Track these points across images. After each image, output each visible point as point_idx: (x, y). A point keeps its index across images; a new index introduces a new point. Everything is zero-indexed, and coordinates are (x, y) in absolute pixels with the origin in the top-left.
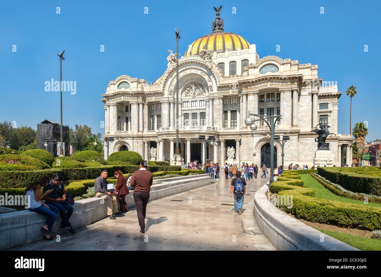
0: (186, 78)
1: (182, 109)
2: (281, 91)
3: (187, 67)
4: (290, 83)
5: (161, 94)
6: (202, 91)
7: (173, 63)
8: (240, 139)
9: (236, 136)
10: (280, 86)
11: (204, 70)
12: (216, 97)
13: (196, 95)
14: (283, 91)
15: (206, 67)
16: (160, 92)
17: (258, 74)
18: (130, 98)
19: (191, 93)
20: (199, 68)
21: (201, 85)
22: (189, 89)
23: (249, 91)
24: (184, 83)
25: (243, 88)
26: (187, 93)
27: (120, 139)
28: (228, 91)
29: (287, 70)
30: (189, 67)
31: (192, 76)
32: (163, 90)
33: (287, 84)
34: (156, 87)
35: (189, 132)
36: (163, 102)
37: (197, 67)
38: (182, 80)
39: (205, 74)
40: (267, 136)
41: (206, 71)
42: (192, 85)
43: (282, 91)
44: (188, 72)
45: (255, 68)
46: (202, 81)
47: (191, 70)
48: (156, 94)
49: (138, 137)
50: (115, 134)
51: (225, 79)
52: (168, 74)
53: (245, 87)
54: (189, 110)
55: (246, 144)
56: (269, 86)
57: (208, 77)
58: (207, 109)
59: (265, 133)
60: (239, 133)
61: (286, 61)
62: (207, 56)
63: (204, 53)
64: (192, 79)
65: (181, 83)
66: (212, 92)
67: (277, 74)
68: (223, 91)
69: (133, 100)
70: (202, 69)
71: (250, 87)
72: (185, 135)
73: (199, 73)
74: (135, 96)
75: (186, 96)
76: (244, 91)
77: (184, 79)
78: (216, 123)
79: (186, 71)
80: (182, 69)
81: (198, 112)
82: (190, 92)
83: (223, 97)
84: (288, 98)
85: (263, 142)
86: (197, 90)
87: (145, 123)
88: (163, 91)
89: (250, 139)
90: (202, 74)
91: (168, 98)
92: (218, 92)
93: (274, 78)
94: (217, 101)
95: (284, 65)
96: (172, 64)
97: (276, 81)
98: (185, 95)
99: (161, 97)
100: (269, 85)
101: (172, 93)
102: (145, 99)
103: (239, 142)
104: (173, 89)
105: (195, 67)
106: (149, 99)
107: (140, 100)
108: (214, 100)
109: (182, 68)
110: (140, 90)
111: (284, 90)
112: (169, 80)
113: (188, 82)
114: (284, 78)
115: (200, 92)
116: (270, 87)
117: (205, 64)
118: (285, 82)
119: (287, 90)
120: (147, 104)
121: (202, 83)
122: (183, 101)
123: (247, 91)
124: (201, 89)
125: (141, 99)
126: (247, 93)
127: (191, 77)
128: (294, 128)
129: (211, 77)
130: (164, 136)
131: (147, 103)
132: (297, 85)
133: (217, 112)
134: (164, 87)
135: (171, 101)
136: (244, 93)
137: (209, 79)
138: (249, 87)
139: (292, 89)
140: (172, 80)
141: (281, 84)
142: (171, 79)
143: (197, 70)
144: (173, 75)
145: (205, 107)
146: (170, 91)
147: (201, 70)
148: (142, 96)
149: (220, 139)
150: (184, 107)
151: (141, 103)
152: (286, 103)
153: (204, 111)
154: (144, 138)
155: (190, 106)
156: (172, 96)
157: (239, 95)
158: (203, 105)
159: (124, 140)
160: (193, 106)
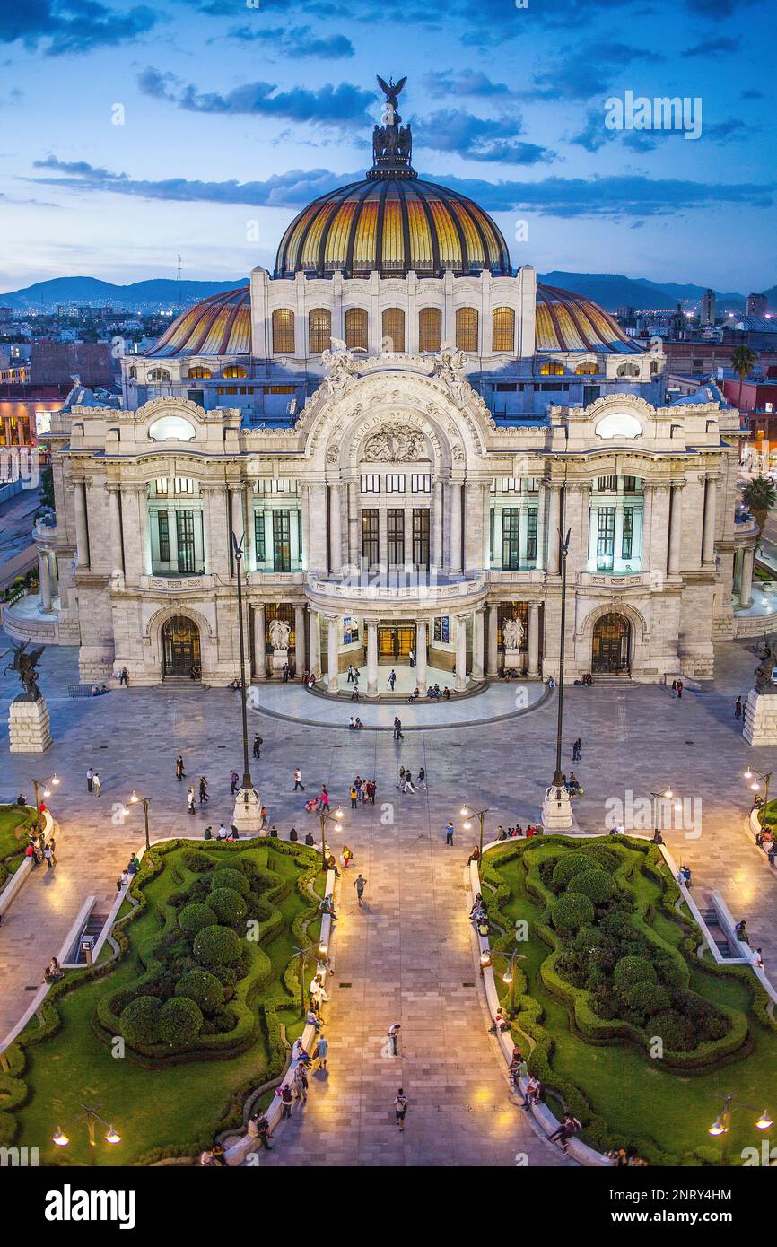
0: (376, 413)
1: (359, 496)
2: (645, 488)
3: (386, 389)
6: (419, 448)
7: (343, 375)
8: (543, 603)
9: (532, 594)
10: (645, 474)
12: (475, 483)
14: (652, 487)
15: (449, 398)
16: (303, 459)
17: (592, 439)
18: (201, 472)
22: (379, 440)
23: (568, 479)
24: (367, 425)
25: (553, 470)
26: (374, 451)
28: (508, 468)
29: (663, 436)
32: (312, 453)
33: (662, 471)
34: (283, 439)
36: (311, 484)
38: (363, 417)
39: (440, 412)
42: (388, 429)
44: (388, 399)
45: (585, 420)
46: (424, 423)
47: (397, 395)
48: (284, 460)
49: (231, 594)
51: (499, 434)
53: (558, 467)
54: (378, 501)
55: (558, 615)
56: (619, 472)
57: (449, 421)
58: (438, 505)
59: (609, 594)
60: (540, 588)
61: (662, 415)
62: (451, 369)
64: (392, 414)
65: (359, 423)
66: (461, 466)
67: (639, 443)
69: (211, 477)
71: (573, 471)
73: (423, 406)
74: (216, 466)
75: (368, 459)
76: (556, 478)
77: (370, 414)
79: (382, 398)
80: (370, 392)
81: (409, 508)
82: (383, 449)
84: (661, 506)
85: (600, 612)
86: (404, 445)
88: (311, 456)
89: (568, 604)
90: (432, 410)
91: (326, 473)
92: (479, 468)
93: (635, 456)
94: (478, 493)
95: (656, 422)
97: (638, 461)
98: (365, 456)
99: (303, 470)
101: (337, 458)
102: (245, 474)
103: (538, 610)
104: (340, 448)
107: (235, 481)
108: (466, 490)
109: (369, 388)
111: (655, 485)
112: (327, 421)
113: (380, 422)
114: (658, 459)
117: (445, 390)
118: (657, 466)
119: (661, 487)
120: (251, 486)
122: (359, 474)
123: (564, 480)
124: (417, 443)
126: (563, 486)
128: (672, 580)
129: (462, 425)
134: (313, 445)
135: (335, 483)
136: (557, 485)
137: (454, 428)
138: (569, 470)
139: (673, 485)
140: (338, 421)
141: (647, 469)
142: (333, 420)
144: (340, 408)
145: (429, 494)
146: (331, 451)
149: (489, 600)
150: (364, 489)
151: (239, 490)
152: (658, 518)
153: (427, 506)
154: (251, 597)
155: (383, 487)
156: (335, 466)
158: (422, 487)
159: (189, 606)
160: (389, 490)
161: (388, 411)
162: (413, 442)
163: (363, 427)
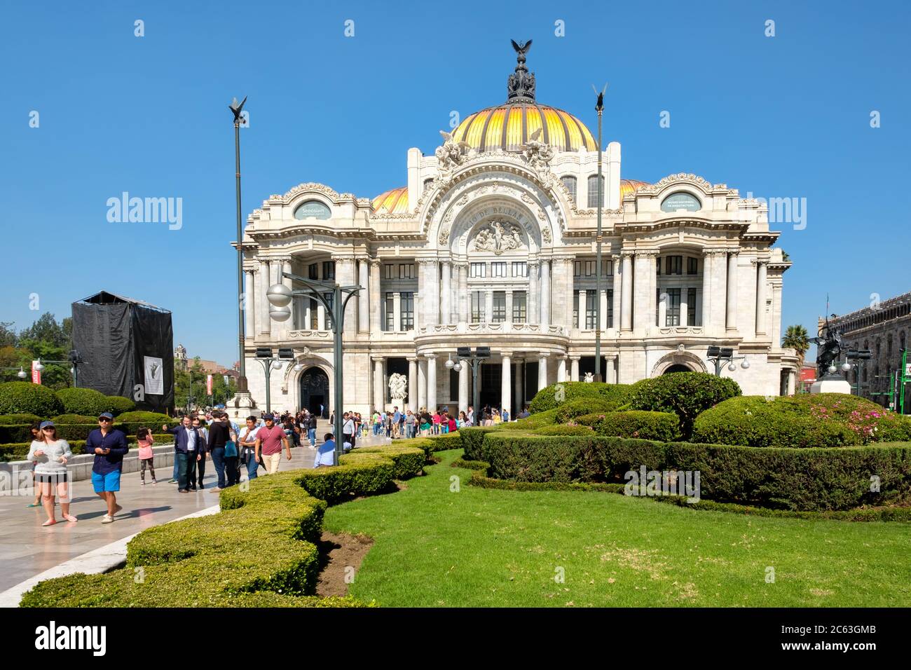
0: (481, 207)
1: (469, 279)
2: (705, 254)
3: (487, 180)
4: (725, 238)
5: (420, 240)
6: (518, 239)
7: (453, 166)
8: (617, 356)
9: (608, 348)
10: (704, 242)
11: (531, 190)
12: (560, 257)
13: (503, 247)
14: (710, 253)
15: (538, 184)
16: (418, 236)
17: (658, 213)
18: (334, 245)
19: (491, 243)
20: (519, 184)
21: (517, 226)
22: (485, 233)
23: (638, 248)
24: (474, 218)
25: (625, 241)
26: (482, 243)
27: (306, 350)
28: (588, 245)
29: (720, 208)
30: (494, 179)
31: (497, 201)
32: (425, 230)
33: (719, 239)
34: (403, 222)
35: (509, 336)
36: (425, 260)
37: (513, 182)
38: (470, 209)
39: (532, 200)
40: (678, 350)
41: (535, 193)
42: (495, 225)
43: (708, 253)
44: (489, 191)
45: (652, 197)
46: (521, 216)
47: (496, 186)
48: (403, 239)
49: (356, 347)
50: (291, 339)
51: (580, 216)
52: (439, 191)
53: (629, 238)
54: (485, 285)
55: (631, 366)
56: (682, 241)
57: (539, 208)
58: (533, 284)
59: (674, 343)
60: (615, 342)
61: (718, 190)
62: (539, 158)
63: (533, 149)
64: (495, 209)
65: (468, 216)
66: (549, 245)
67: (699, 214)
68: (576, 245)
69: (341, 249)
70: (525, 187)
71: (642, 240)
72: (500, 344)
73: (518, 195)
74: (346, 240)
75: (478, 250)
76: (628, 247)
77: (477, 207)
78: (559, 316)
79: (484, 189)
80: (474, 183)
81: (509, 290)
82: (489, 240)
83: (575, 257)
84: (720, 269)
85: (667, 363)
86: (504, 237)
87: (374, 312)
88: (424, 233)
89: (639, 356)
90: (525, 199)
91: (438, 251)
92: (563, 245)
93: (695, 224)
94: (562, 265)
95: (713, 197)
96: (451, 168)
97: (697, 230)
98: (474, 248)
99: (419, 248)
100: (682, 238)
101: (448, 241)
102: (373, 251)
103: (613, 363)
104: (450, 230)
105: (507, 180)
106: (384, 252)
107: (362, 252)
108: (553, 265)
109: (473, 179)
110: (360, 225)
111: (714, 251)
112: (439, 207)
113: (485, 216)
114: (715, 225)
115: (514, 242)
116: (685, 242)
117: (534, 175)
118: (714, 235)
119: (719, 252)
120: (378, 264)
121: (522, 222)
122: (470, 262)
123: (634, 248)
124: (516, 235)
125: (365, 250)
126: (633, 252)
127: (493, 203)
128: (731, 334)
129: (549, 208)
130: (442, 345)
131: (379, 260)
132: (738, 243)
133: (561, 293)
134: (426, 224)
135: (445, 260)
136: (628, 252)
137: (543, 214)
138: (638, 240)
139: (729, 251)
140: (448, 208)
141: (706, 237)
142: (444, 205)
143: (512, 189)
144: (450, 196)
145: (527, 279)
146: (443, 234)
147: (522, 190)
148: (367, 241)
149: (570, 354)
150: (473, 275)
151: (366, 260)
152: (717, 280)
153: (524, 288)
154: (373, 351)
155: (489, 273)
156: (446, 247)
157: (613, 256)
158: (520, 273)
159: (319, 354)
160: (494, 275)
161: (491, 206)
162: (513, 235)
163: (471, 220)
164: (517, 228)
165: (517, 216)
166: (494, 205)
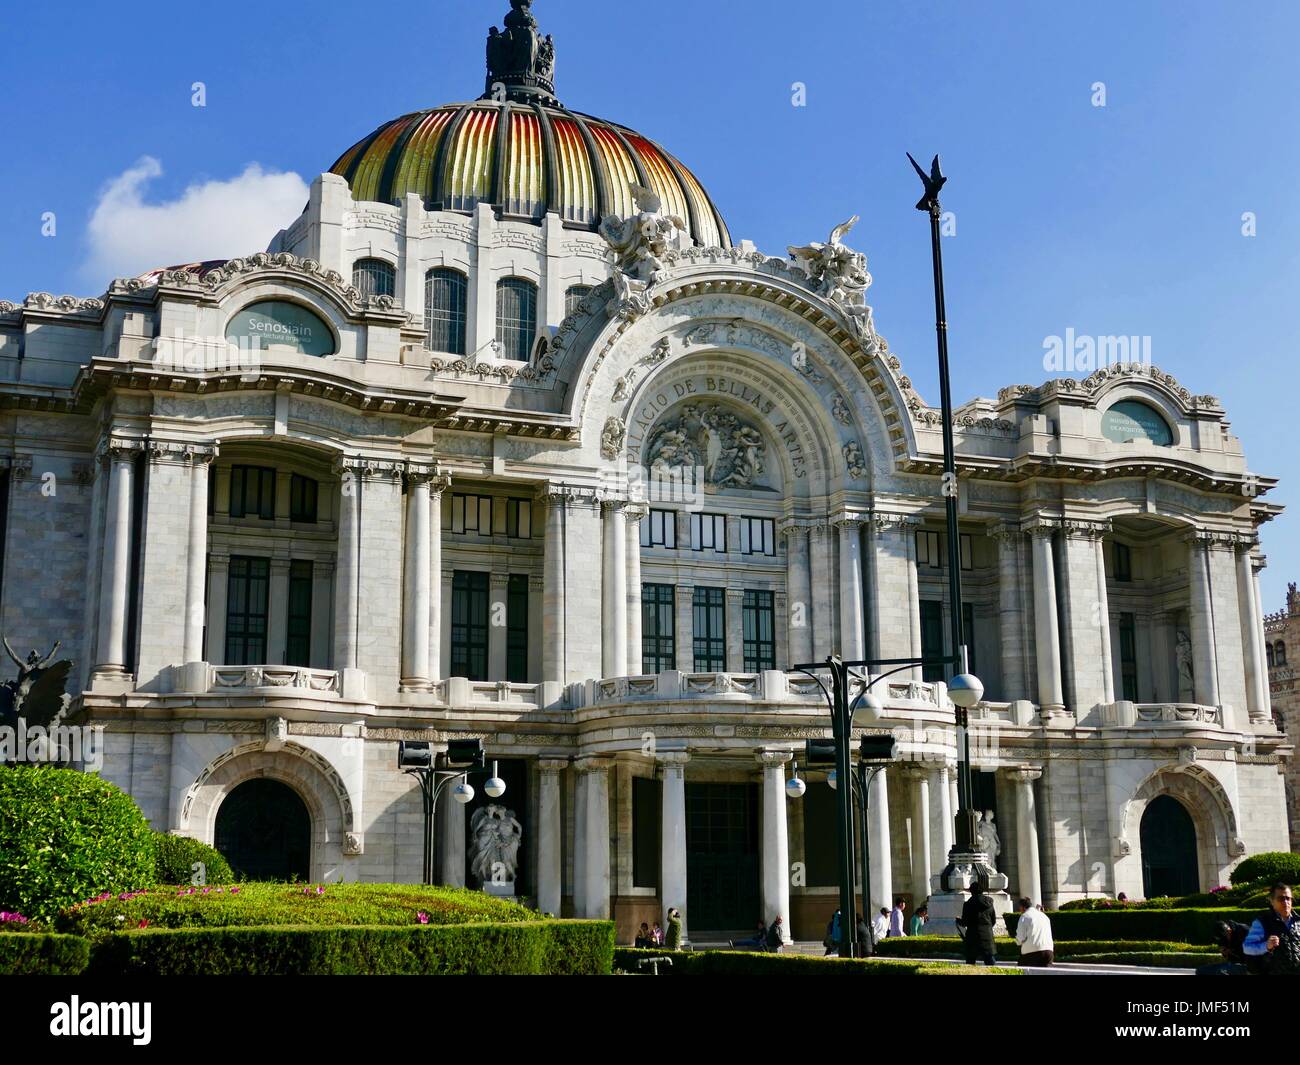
0: (684, 371)
2: (1197, 543)
6: (754, 461)
8: (1043, 771)
9: (1020, 751)
12: (892, 518)
15: (840, 339)
16: (566, 430)
17: (1099, 441)
18: (346, 428)
22: (681, 436)
23: (1068, 514)
24: (662, 395)
25: (1040, 495)
32: (580, 418)
36: (568, 493)
40: (1178, 762)
41: (825, 360)
44: (721, 339)
45: (1082, 404)
46: (769, 404)
47: (738, 330)
49: (399, 723)
51: (926, 426)
52: (619, 323)
53: (1048, 489)
54: (677, 567)
56: (1152, 507)
57: (833, 394)
58: (799, 578)
59: (1172, 744)
66: (861, 487)
68: (923, 491)
69: (364, 443)
76: (1047, 512)
81: (733, 584)
88: (578, 423)
92: (897, 490)
94: (896, 537)
99: (555, 460)
100: (1152, 503)
101: (621, 448)
110: (417, 382)
112: (608, 361)
113: (687, 395)
115: (746, 466)
116: (1156, 512)
121: (771, 420)
123: (1060, 515)
124: (752, 450)
126: (1058, 526)
131: (449, 481)
134: (583, 402)
137: (843, 410)
142: (618, 359)
143: (771, 342)
145: (778, 561)
146: (611, 431)
148: (431, 429)
153: (770, 583)
155: (686, 539)
158: (757, 545)
159: (306, 742)
160: (696, 545)
161: (702, 372)
162: (744, 448)
163: (655, 402)
164: (755, 434)
165: (762, 404)
166: (711, 372)
